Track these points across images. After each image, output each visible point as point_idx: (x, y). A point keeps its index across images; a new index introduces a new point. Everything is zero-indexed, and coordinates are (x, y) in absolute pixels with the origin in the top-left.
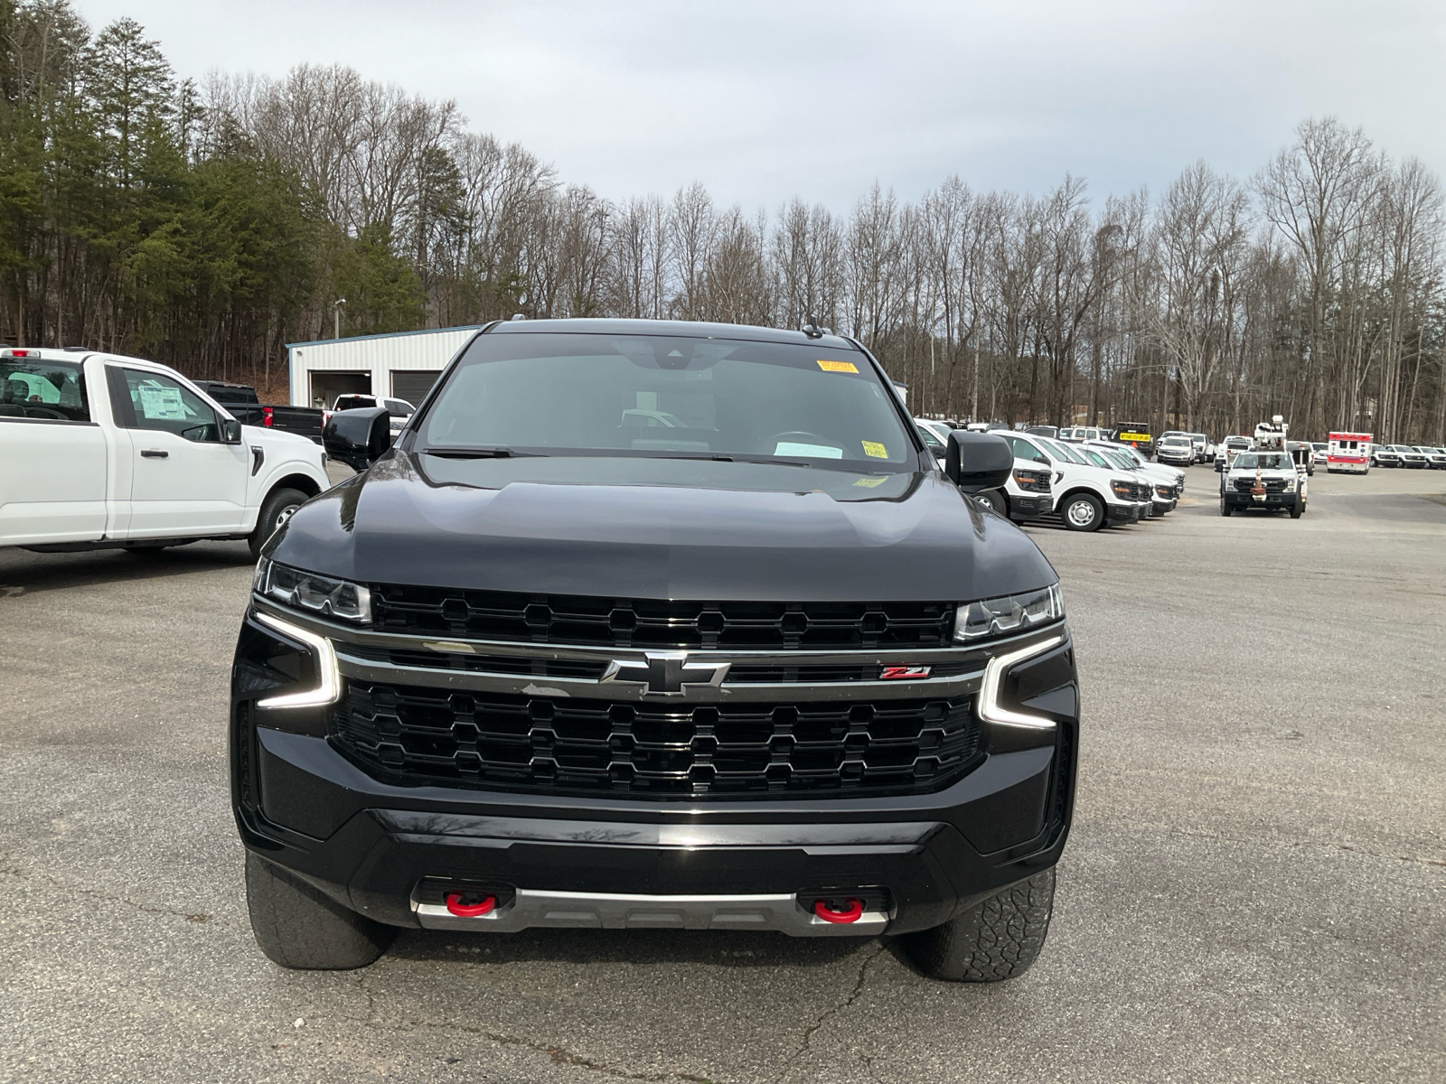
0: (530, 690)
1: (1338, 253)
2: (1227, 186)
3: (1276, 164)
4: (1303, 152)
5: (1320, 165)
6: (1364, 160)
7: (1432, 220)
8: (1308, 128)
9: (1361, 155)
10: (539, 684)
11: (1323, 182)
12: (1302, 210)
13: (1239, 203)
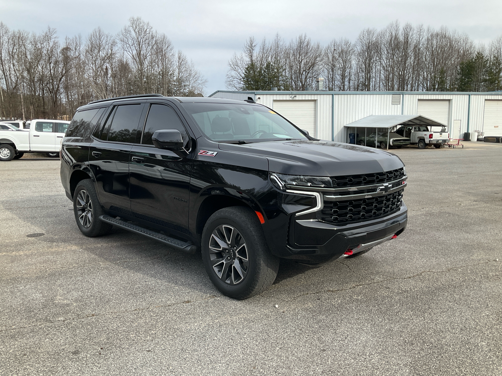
0: (366, 197)
1: (146, 63)
2: (109, 37)
3: (123, 31)
4: (132, 28)
5: (137, 33)
6: (151, 33)
7: (171, 54)
8: (132, 20)
9: (150, 31)
10: (368, 195)
11: (139, 39)
12: (133, 48)
13: (114, 44)
